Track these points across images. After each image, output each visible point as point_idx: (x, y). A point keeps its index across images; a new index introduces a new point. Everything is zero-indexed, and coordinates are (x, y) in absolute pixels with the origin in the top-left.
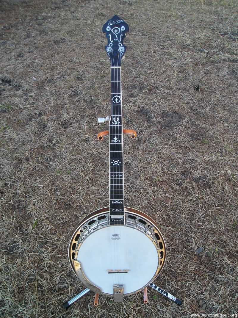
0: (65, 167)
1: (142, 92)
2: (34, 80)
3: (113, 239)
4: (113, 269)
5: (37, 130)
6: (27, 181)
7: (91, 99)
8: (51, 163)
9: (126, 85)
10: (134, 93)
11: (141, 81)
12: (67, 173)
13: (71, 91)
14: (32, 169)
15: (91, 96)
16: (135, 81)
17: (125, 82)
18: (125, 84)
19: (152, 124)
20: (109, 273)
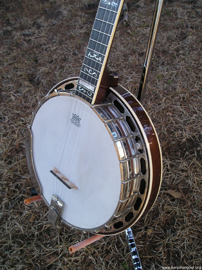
0: (169, 76)
3: (72, 122)
4: (61, 172)
5: (175, 38)
6: (122, 70)
8: (160, 67)
12: (166, 82)
14: (137, 64)
20: (51, 172)
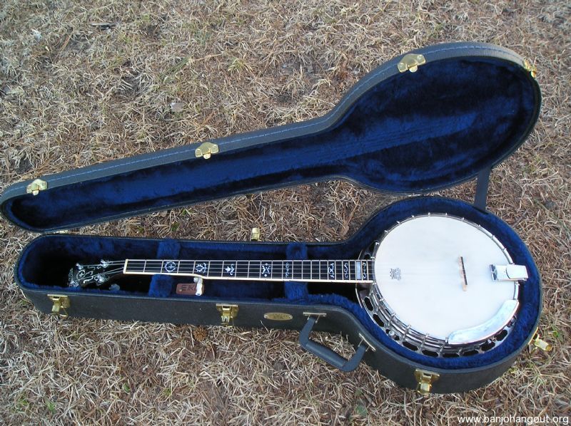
1: (314, 86)
2: (36, 38)
7: (168, 110)
9: (274, 58)
10: (292, 88)
11: (318, 40)
13: (123, 78)
15: (169, 100)
16: (302, 43)
17: (271, 48)
18: (271, 53)
19: (324, 213)
